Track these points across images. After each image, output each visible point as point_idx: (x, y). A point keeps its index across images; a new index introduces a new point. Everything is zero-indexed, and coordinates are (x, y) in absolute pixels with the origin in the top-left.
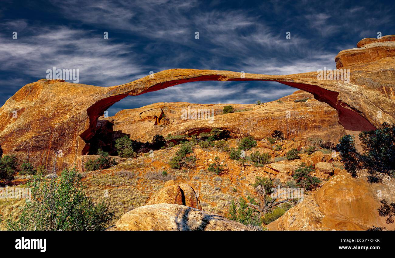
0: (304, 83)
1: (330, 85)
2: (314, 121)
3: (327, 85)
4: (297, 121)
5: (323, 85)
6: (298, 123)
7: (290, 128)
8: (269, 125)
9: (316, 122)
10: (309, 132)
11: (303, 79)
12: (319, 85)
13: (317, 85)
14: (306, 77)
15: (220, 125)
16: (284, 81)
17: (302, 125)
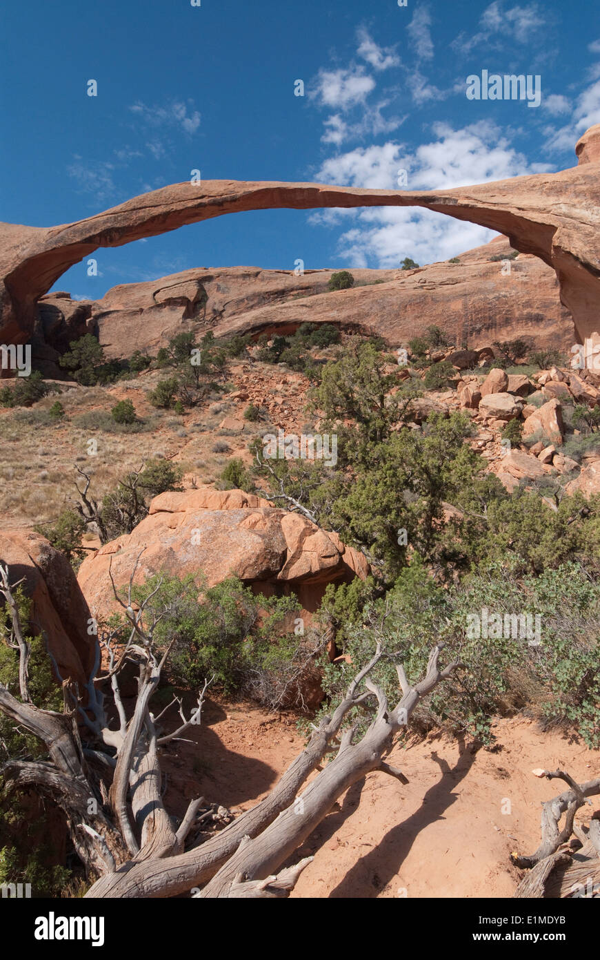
0: (480, 205)
1: (540, 210)
2: (528, 304)
3: (533, 209)
4: (489, 304)
5: (523, 210)
6: (490, 309)
7: (472, 320)
8: (425, 316)
9: (532, 307)
10: (513, 330)
11: (479, 196)
12: (514, 211)
13: (509, 210)
14: (488, 192)
15: (319, 315)
16: (437, 203)
17: (499, 313)
